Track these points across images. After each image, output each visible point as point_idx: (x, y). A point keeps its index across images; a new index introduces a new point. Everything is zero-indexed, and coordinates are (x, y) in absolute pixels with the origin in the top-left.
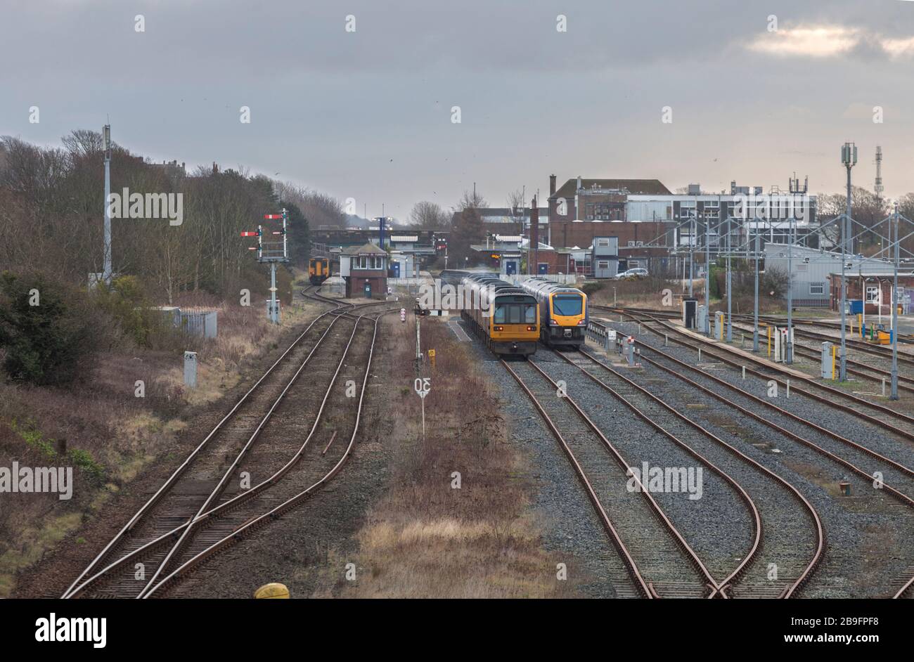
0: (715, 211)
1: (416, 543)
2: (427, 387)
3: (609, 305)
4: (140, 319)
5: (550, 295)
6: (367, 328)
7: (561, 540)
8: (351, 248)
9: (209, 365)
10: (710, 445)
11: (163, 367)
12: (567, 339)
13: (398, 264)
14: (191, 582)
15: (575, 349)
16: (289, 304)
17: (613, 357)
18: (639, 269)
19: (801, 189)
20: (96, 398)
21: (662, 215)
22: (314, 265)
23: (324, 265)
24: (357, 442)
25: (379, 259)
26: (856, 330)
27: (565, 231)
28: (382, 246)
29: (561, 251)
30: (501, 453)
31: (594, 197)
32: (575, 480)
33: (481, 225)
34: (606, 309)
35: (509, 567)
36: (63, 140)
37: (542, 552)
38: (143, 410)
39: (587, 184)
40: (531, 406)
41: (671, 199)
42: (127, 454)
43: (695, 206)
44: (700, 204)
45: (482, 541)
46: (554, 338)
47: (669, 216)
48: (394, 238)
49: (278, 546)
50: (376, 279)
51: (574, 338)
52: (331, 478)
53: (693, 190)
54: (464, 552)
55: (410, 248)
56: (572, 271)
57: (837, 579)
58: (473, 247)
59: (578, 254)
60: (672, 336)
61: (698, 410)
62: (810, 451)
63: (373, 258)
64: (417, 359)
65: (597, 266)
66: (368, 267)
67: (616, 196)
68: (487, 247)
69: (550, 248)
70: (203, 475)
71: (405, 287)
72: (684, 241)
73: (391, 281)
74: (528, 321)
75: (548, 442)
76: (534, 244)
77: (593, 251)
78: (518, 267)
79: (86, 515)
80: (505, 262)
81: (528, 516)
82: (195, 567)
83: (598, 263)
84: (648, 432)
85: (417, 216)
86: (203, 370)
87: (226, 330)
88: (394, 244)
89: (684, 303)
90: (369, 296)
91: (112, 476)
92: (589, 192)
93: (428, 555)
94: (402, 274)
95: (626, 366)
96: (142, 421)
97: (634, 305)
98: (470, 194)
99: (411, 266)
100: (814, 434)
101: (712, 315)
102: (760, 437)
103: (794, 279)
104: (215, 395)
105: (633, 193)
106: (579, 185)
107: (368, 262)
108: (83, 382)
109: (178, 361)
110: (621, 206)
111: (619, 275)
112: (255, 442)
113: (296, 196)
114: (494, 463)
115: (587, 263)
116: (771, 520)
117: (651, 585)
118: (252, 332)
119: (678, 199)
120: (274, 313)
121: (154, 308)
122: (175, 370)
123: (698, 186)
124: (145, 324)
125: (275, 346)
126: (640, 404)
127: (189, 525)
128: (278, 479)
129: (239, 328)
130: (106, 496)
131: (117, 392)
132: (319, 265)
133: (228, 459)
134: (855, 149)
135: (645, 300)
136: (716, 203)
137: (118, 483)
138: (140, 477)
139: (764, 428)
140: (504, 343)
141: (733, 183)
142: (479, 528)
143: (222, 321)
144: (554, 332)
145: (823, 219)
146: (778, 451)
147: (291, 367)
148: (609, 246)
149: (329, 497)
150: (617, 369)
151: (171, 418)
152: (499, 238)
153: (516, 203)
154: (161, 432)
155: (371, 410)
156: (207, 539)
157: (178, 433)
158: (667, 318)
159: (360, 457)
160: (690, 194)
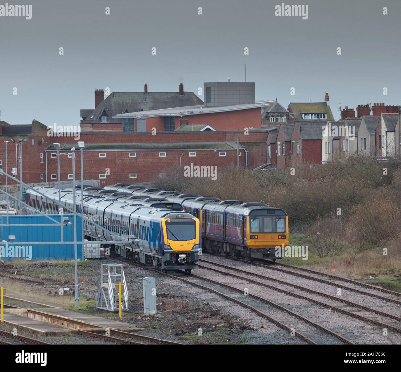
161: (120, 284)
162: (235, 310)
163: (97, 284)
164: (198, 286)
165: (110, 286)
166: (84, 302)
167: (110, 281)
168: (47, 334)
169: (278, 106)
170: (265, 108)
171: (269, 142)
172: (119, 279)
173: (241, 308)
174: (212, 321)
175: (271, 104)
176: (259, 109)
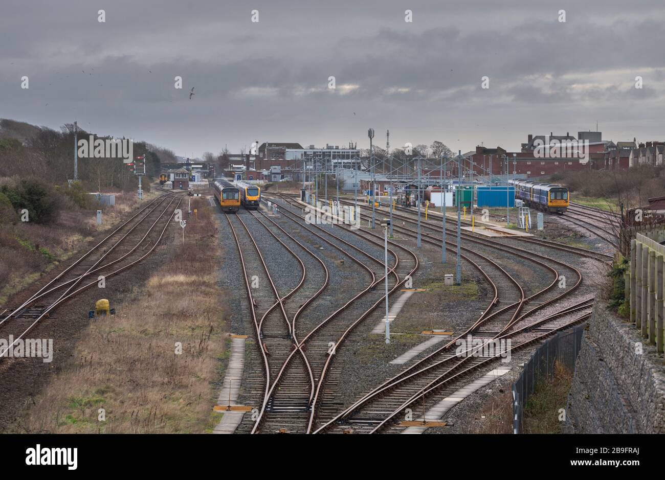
0: (320, 156)
1: (167, 284)
2: (185, 224)
3: (275, 192)
4: (82, 198)
5: (246, 188)
6: (176, 201)
7: (225, 283)
8: (175, 170)
9: (108, 215)
10: (296, 246)
11: (89, 216)
12: (252, 205)
13: (194, 176)
14: (76, 299)
15: (256, 209)
16: (149, 192)
17: (269, 212)
18: (288, 178)
19: (354, 147)
20: (58, 229)
21: (299, 157)
22: (161, 177)
23: (165, 177)
24: (158, 245)
25: (185, 174)
26: (367, 202)
27: (260, 163)
28: (187, 169)
29: (258, 171)
30: (213, 249)
31: (273, 150)
32: (239, 260)
33: (228, 161)
34: (273, 194)
35: (201, 292)
36: (61, 127)
37: (216, 287)
38: (77, 233)
39: (270, 145)
40: (231, 231)
41: (303, 151)
42: (66, 250)
43: (312, 153)
44: (314, 153)
45: (193, 283)
46: (247, 205)
47: (302, 158)
48: (193, 166)
49: (114, 285)
50: (184, 182)
51: (255, 205)
52: (143, 259)
53: (312, 147)
54: (185, 287)
55: (199, 170)
56: (263, 179)
57: (328, 297)
58: (225, 169)
59: (265, 172)
60: (295, 204)
61: (296, 233)
62: (334, 248)
63: (183, 174)
64: (189, 213)
65: (272, 177)
66: (181, 177)
67: (281, 149)
68: (229, 170)
69: (254, 170)
70: (93, 258)
71: (196, 185)
72: (308, 167)
73: (191, 183)
74: (236, 198)
75: (233, 245)
76: (248, 168)
77: (271, 171)
78: (241, 177)
79: (42, 273)
80: (236, 175)
81: (215, 274)
82: (79, 293)
83: (273, 175)
84: (274, 241)
85: (205, 158)
86: (105, 217)
87: (120, 202)
88: (193, 168)
89: (301, 191)
90: (181, 189)
91: (57, 258)
92: (271, 148)
93: (171, 288)
94: (196, 180)
95: (274, 216)
96: (76, 237)
97: (284, 192)
98: (224, 149)
99: (199, 177)
100: (338, 242)
101: (311, 196)
102: (317, 243)
103: (346, 182)
104: (108, 227)
105: (288, 148)
106: (267, 145)
107: (181, 175)
108: (53, 222)
109: (95, 214)
110: (283, 153)
111: (281, 181)
112: (118, 245)
113: (157, 150)
114: (209, 253)
115: (269, 176)
116: (310, 275)
117: (254, 300)
118: (129, 203)
119: (305, 151)
120: (140, 196)
121: (87, 194)
122: (94, 218)
123: (314, 146)
124: (84, 200)
125: (138, 208)
126: (274, 230)
127: (81, 277)
128: (122, 260)
129: (125, 201)
130: (53, 266)
131: (67, 226)
132: (163, 177)
133: (105, 252)
134: (373, 131)
135: (289, 190)
136: (320, 152)
137: (59, 261)
138: (69, 259)
139: (319, 240)
140: (226, 207)
141: (327, 144)
142: (193, 278)
143: (117, 198)
144: (247, 203)
145: (362, 158)
146: (322, 248)
147: (142, 216)
148: (277, 169)
149: (140, 266)
150: (269, 217)
151: (88, 236)
152: (234, 166)
153: (242, 152)
154: (83, 241)
155: (167, 233)
156: (87, 282)
157: (89, 242)
158: (295, 197)
159: (157, 251)
160: (311, 149)
161: (527, 216)
162: (580, 229)
163: (517, 217)
164: (564, 219)
165: (523, 217)
166: (511, 224)
167: (523, 215)
168: (492, 237)
169: (612, 143)
170: (606, 144)
171: (605, 158)
172: (527, 214)
173: (582, 228)
174: (568, 233)
175: (610, 142)
176: (603, 144)
